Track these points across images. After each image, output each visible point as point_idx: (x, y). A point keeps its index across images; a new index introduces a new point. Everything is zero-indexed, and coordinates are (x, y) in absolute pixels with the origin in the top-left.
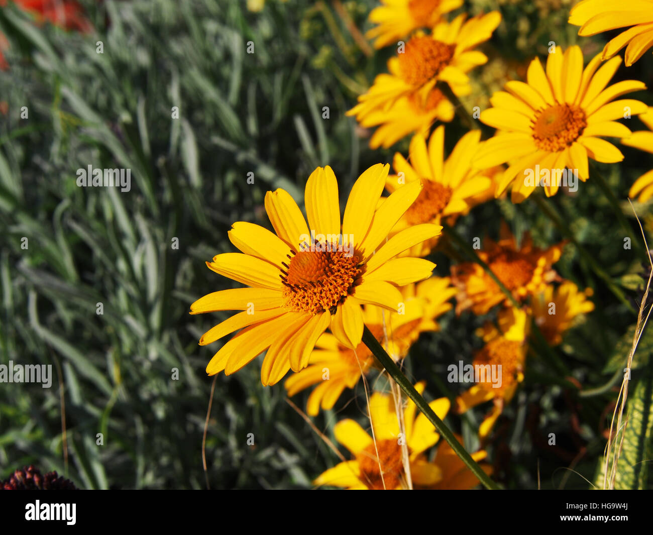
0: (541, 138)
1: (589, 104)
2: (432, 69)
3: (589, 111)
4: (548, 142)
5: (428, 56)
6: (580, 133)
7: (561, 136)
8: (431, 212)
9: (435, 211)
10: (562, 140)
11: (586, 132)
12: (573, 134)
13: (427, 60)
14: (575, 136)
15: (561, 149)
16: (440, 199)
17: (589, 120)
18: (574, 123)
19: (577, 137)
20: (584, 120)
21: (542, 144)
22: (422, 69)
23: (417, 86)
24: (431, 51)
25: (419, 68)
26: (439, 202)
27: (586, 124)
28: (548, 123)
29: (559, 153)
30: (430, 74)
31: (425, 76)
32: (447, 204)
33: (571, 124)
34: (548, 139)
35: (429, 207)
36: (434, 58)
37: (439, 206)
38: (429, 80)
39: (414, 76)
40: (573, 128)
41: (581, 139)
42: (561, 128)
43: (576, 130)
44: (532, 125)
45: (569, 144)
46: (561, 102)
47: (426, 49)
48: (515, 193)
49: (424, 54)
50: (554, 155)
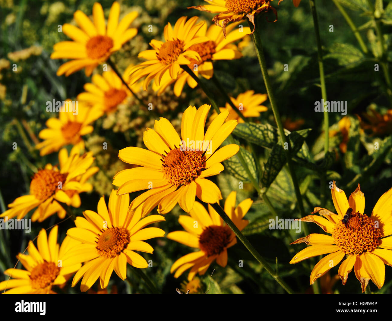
0: (101, 249)
1: (132, 229)
2: (51, 191)
3: (132, 232)
4: (105, 252)
5: (49, 182)
6: (125, 247)
7: (113, 249)
8: (46, 282)
9: (49, 281)
10: (113, 251)
11: (129, 246)
12: (120, 247)
13: (48, 185)
14: (121, 249)
15: (113, 257)
16: (53, 274)
17: (131, 239)
18: (121, 241)
19: (123, 249)
20: (128, 238)
21: (102, 253)
22: (45, 191)
23: (43, 201)
24: (50, 179)
25: (43, 190)
26: (51, 276)
27: (129, 241)
28: (106, 240)
29: (112, 258)
30: (49, 194)
31: (46, 195)
32: (56, 277)
33: (120, 241)
34: (105, 251)
35: (45, 279)
36: (52, 184)
37: (51, 278)
38: (50, 197)
39: (40, 194)
40: (121, 244)
41: (125, 251)
42: (113, 244)
43: (122, 245)
44: (97, 240)
45: (119, 254)
46: (115, 226)
47: (48, 178)
48: (83, 285)
49: (46, 181)
50: (109, 260)
